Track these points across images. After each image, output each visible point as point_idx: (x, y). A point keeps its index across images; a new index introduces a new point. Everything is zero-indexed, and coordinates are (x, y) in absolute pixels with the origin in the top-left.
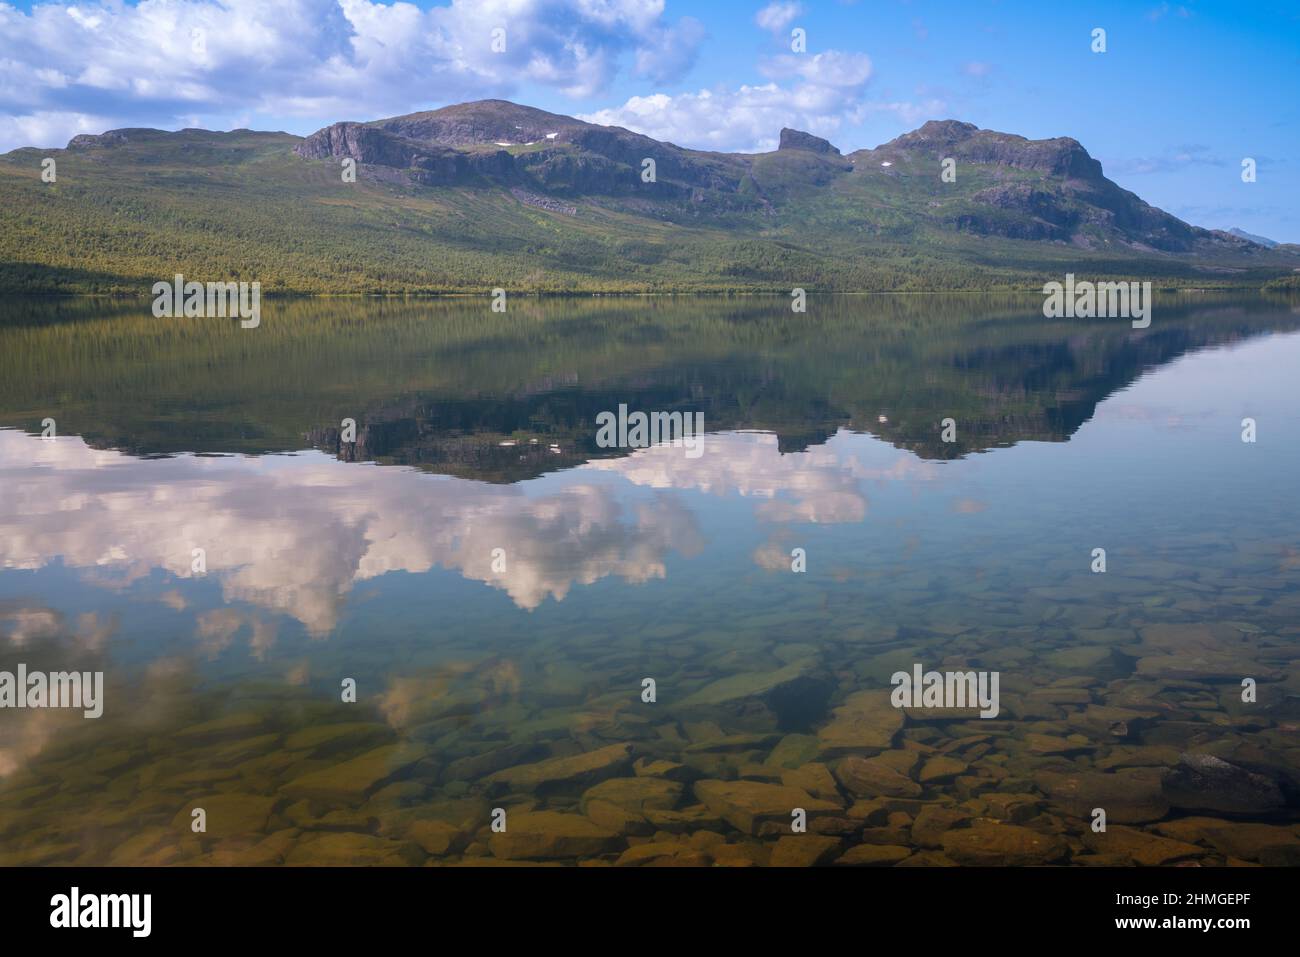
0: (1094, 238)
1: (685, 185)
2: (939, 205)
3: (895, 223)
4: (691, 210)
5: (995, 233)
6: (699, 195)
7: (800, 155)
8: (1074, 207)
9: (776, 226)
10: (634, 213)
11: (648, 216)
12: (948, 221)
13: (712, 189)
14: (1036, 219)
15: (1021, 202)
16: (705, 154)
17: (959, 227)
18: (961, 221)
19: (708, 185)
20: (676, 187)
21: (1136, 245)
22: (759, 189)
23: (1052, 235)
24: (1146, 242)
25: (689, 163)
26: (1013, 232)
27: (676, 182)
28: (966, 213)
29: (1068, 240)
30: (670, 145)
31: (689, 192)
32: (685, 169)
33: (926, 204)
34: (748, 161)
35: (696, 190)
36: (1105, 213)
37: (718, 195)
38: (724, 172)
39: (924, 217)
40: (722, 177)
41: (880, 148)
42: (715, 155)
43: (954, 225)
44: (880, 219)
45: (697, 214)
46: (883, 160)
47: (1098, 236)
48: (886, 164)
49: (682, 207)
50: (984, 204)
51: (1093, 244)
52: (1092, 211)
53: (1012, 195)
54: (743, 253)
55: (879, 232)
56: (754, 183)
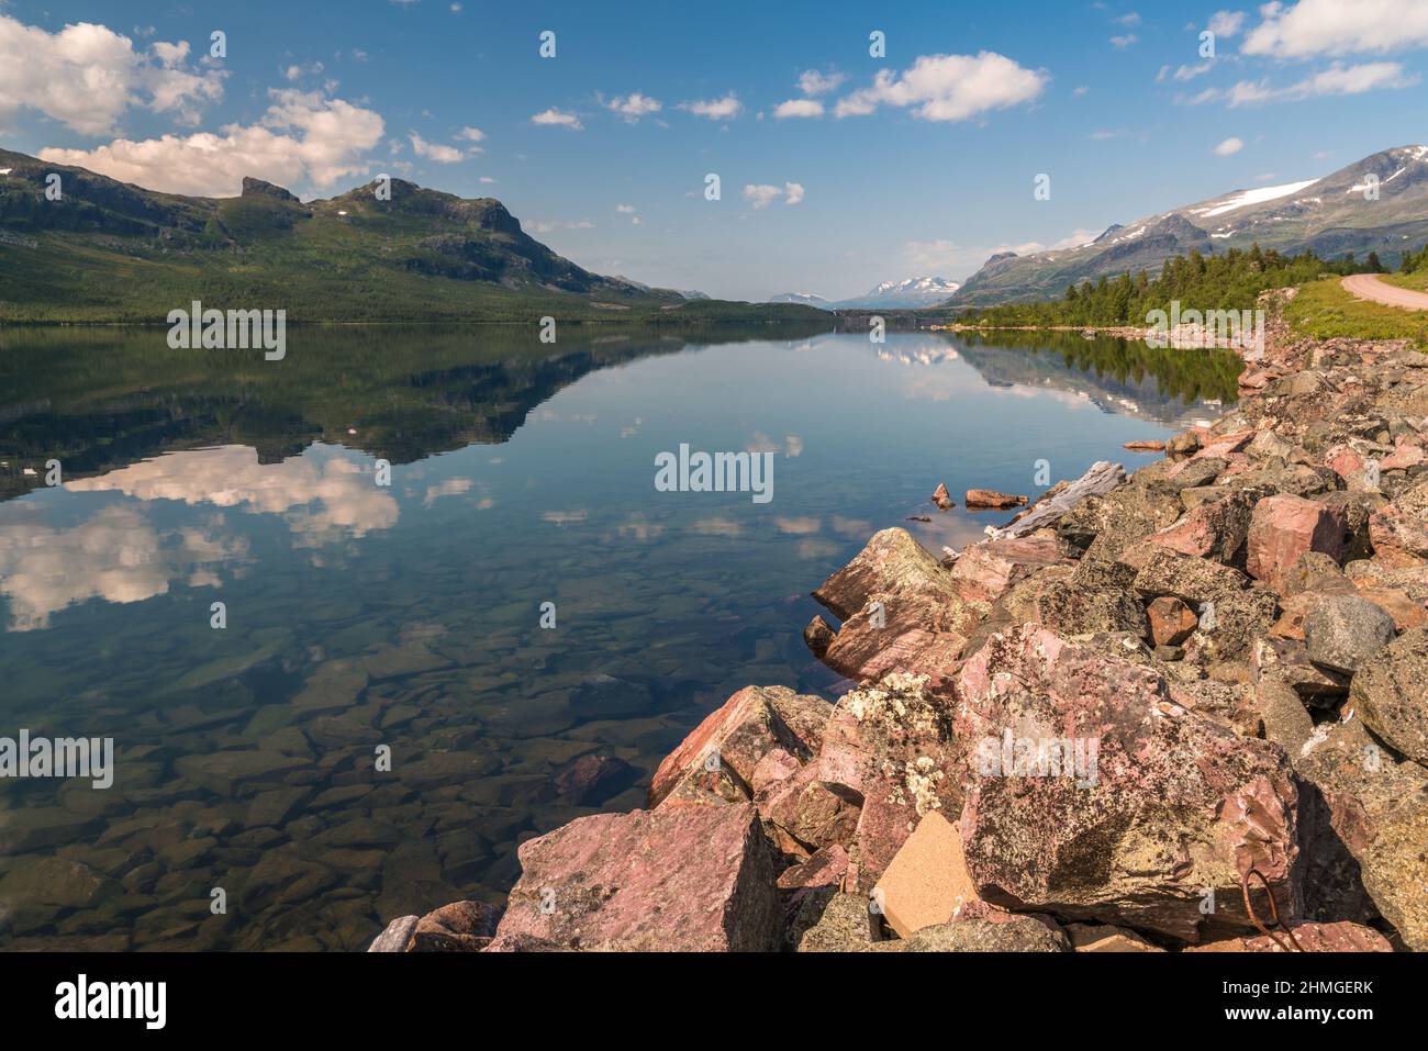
0: (518, 281)
1: (152, 224)
2: (390, 250)
3: (353, 264)
4: (158, 246)
5: (439, 274)
6: (167, 233)
7: (262, 202)
8: (501, 255)
9: (244, 263)
10: (100, 248)
11: (114, 251)
12: (398, 263)
13: (179, 228)
14: (471, 263)
15: (458, 249)
16: (169, 196)
17: (409, 268)
18: (410, 264)
19: (175, 225)
20: (143, 225)
21: (550, 287)
22: (225, 231)
23: (485, 277)
24: (557, 284)
25: (155, 203)
26: (454, 274)
27: (142, 221)
28: (413, 257)
29: (497, 281)
30: (133, 186)
31: (156, 230)
32: (150, 210)
33: (379, 248)
34: (214, 203)
35: (162, 229)
36: (524, 260)
37: (185, 234)
38: (190, 214)
39: (378, 259)
40: (189, 218)
41: (335, 199)
42: (179, 198)
43: (405, 267)
44: (339, 260)
45: (165, 251)
46: (338, 209)
47: (521, 279)
48: (342, 213)
49: (150, 244)
50: (428, 249)
51: (517, 285)
52: (514, 257)
53: (451, 243)
54: (213, 287)
55: (339, 271)
56: (220, 224)
